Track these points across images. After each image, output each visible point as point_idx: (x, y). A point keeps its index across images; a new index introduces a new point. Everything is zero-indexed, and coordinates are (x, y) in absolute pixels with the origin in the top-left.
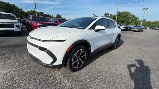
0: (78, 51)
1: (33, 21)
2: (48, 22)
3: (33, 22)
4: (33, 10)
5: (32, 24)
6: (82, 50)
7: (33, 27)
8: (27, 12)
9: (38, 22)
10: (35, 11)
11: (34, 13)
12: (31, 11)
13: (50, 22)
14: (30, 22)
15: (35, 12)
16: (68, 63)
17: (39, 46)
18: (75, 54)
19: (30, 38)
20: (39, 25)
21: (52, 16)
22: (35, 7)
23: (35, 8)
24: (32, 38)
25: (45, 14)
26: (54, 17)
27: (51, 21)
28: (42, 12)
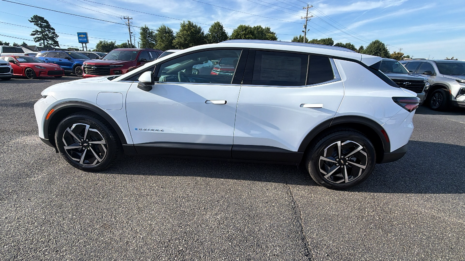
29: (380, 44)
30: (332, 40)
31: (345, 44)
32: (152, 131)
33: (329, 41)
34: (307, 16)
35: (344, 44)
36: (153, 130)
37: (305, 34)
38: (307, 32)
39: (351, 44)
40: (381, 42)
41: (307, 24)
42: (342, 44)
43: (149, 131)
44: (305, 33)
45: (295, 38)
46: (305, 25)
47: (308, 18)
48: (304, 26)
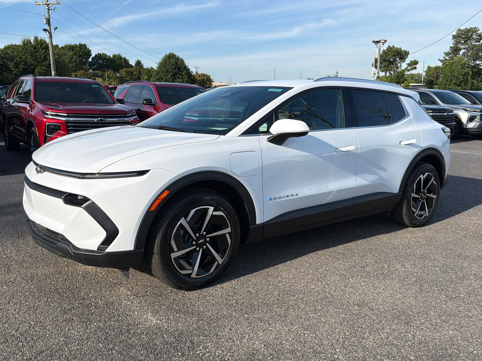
0: (193, 211)
1: (36, 103)
2: (107, 102)
3: (39, 106)
4: (36, 38)
5: (35, 118)
6: (211, 209)
7: (36, 130)
8: (6, 48)
9: (61, 107)
10: (48, 40)
11: (42, 52)
12: (26, 43)
13: (118, 106)
14: (27, 106)
15: (47, 48)
16: (155, 251)
17: (66, 193)
18: (182, 221)
19: (36, 169)
20: (67, 122)
21: (138, 63)
22: (48, 22)
23: (45, 30)
24: (43, 169)
25: (99, 57)
26: (150, 71)
27: (121, 101)
28: (81, 45)
29: (177, 59)
30: (88, 47)
31: (112, 56)
32: (287, 198)
33: (82, 50)
34: (48, 2)
35: (109, 56)
36: (287, 196)
37: (51, 36)
38: (53, 31)
39: (123, 57)
40: (178, 57)
41: (49, 16)
42: (106, 55)
43: (284, 199)
44: (50, 33)
45: (26, 42)
46: (46, 18)
47: (49, 5)
48: (45, 20)
